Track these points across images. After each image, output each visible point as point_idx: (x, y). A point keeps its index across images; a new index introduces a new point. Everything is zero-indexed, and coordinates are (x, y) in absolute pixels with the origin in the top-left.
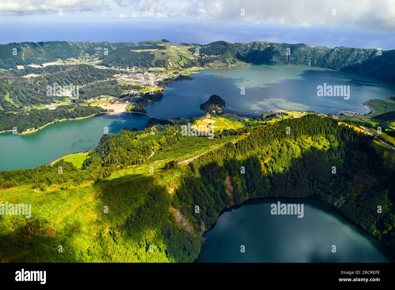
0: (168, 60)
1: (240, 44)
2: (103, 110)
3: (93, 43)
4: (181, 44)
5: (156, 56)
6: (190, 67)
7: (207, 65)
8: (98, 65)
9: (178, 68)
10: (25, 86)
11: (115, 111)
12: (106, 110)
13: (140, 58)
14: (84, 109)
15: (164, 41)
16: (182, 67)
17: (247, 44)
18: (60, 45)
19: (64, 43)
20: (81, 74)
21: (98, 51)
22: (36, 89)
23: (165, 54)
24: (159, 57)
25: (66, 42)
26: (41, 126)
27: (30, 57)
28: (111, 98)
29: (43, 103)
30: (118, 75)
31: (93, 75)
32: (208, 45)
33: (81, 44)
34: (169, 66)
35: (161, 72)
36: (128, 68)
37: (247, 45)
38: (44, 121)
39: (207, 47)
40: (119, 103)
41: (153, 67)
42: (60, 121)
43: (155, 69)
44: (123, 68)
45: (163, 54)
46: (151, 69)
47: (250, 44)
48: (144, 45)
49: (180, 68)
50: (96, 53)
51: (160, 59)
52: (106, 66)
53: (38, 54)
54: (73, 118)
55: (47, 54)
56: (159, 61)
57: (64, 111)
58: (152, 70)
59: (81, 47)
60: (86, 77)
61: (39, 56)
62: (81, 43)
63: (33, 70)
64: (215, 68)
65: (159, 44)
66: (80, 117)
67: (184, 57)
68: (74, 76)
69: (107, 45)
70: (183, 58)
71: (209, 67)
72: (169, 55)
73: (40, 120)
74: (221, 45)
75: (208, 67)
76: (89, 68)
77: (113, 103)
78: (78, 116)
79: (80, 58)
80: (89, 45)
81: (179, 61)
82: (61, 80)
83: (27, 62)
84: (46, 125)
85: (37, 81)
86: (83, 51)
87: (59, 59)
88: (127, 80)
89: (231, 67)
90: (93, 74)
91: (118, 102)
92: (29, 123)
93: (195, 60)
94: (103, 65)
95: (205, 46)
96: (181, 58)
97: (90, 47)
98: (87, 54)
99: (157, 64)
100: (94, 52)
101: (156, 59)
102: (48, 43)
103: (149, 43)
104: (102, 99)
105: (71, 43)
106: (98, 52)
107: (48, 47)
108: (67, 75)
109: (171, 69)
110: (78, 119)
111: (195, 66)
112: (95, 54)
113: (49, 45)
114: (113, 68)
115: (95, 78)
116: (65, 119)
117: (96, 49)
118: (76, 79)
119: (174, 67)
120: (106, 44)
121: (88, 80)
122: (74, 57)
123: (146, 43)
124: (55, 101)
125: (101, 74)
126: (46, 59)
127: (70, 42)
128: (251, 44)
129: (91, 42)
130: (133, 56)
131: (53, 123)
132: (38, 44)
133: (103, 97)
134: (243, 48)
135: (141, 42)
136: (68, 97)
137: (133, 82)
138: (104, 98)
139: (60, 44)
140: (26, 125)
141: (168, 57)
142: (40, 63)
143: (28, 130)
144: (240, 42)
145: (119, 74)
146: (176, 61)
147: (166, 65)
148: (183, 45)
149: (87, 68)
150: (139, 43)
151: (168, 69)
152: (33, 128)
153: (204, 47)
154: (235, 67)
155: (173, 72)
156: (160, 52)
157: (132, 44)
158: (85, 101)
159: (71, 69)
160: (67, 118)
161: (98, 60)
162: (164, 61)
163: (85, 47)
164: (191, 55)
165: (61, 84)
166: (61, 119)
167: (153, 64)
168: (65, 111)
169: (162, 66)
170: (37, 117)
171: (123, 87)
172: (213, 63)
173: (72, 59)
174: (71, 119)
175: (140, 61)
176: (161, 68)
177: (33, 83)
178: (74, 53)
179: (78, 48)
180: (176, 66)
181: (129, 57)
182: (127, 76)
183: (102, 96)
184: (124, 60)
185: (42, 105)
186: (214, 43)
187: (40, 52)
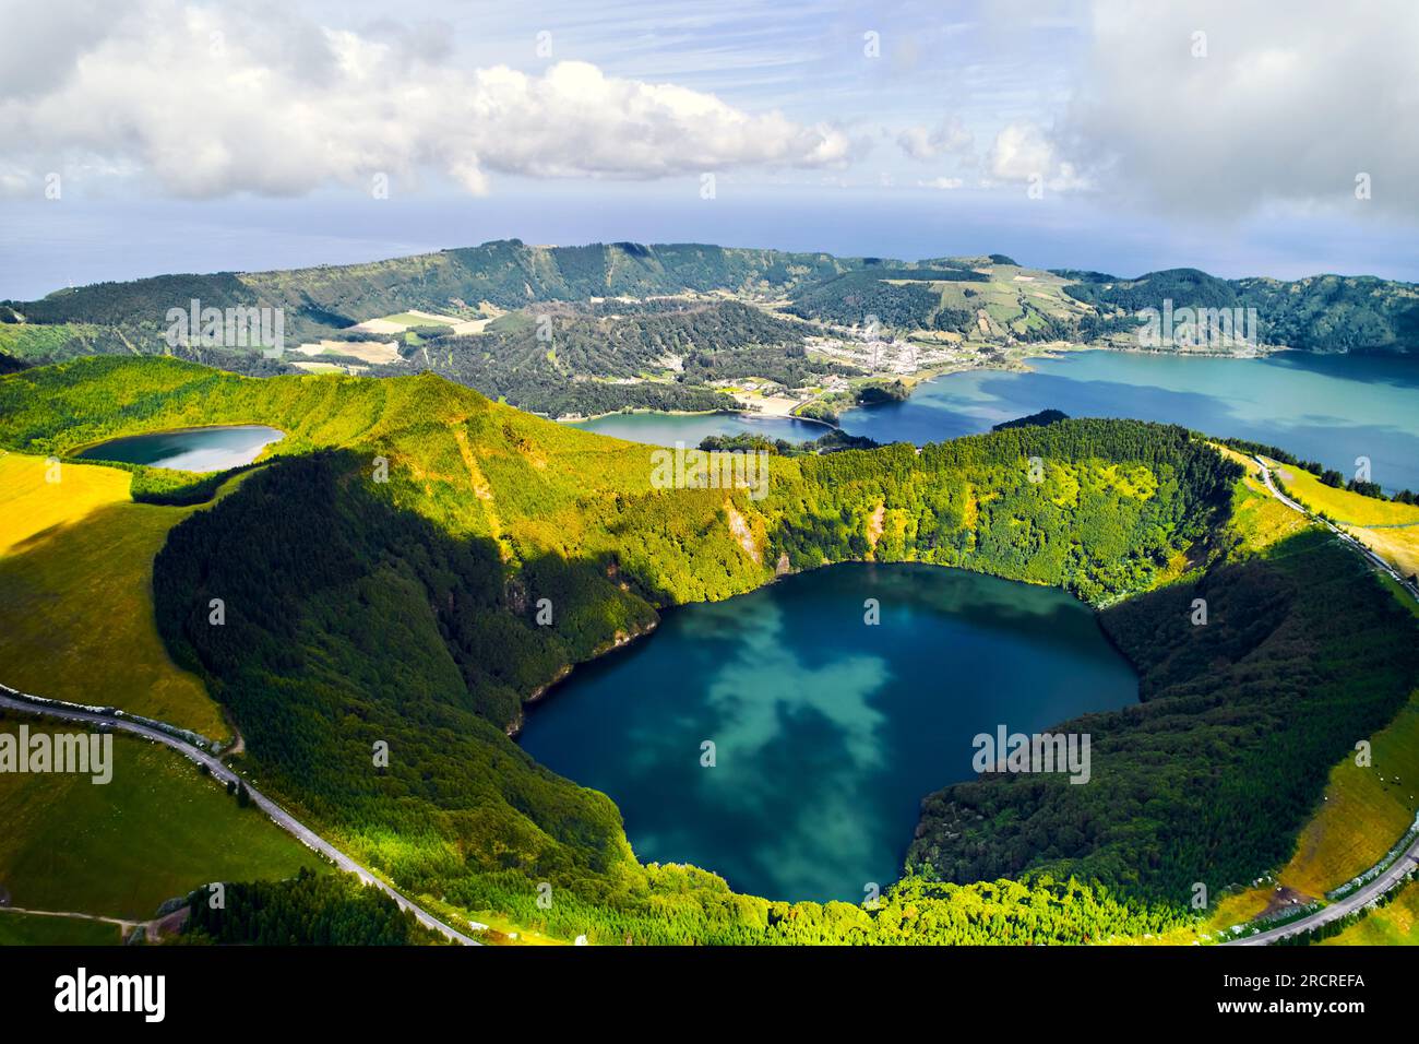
0: (981, 313)
1: (1262, 284)
2: (735, 405)
3: (789, 255)
4: (1052, 271)
5: (943, 298)
6: (1043, 341)
7: (1105, 340)
8: (781, 310)
9: (1001, 339)
10: (590, 336)
11: (763, 410)
12: (744, 406)
13: (897, 300)
14: (693, 395)
15: (999, 259)
16: (1018, 337)
17: (1291, 284)
18: (700, 254)
19: (714, 250)
20: (723, 323)
21: (796, 276)
22: (611, 345)
23: (976, 294)
24: (954, 302)
25: (717, 247)
26: (595, 413)
27: (623, 278)
28: (771, 385)
29: (614, 375)
30: (817, 339)
31: (751, 331)
32: (1136, 280)
33: (756, 254)
34: (975, 330)
35: (946, 343)
36: (855, 326)
37: (1287, 286)
38: (604, 404)
39: (1132, 285)
40: (783, 398)
41: (927, 328)
42: (635, 411)
43: (930, 334)
44: (841, 324)
45: (968, 293)
46: (920, 334)
47: (1302, 284)
48: (935, 268)
49: (1011, 340)
50: (790, 281)
51: (952, 309)
52: (798, 316)
53: (643, 272)
54: (665, 409)
55: (664, 274)
56: (951, 313)
57: (648, 391)
58: (921, 337)
59: (753, 263)
60: (731, 333)
61: (644, 279)
62: (756, 251)
63: (621, 306)
64: (1131, 350)
65: (980, 267)
66: (680, 409)
67: (1037, 310)
68: (701, 327)
69: (824, 262)
70: (1031, 312)
71: (1110, 345)
72: (984, 298)
73: (597, 401)
74: (1182, 281)
75: (1107, 343)
76: (746, 313)
77: (767, 395)
78: (675, 407)
79: (742, 290)
80: (774, 259)
81: (1016, 319)
82: (671, 331)
83: (613, 291)
84: (606, 414)
85: (618, 329)
86: (756, 273)
87: (690, 290)
88: (835, 352)
89: (1191, 352)
90: (752, 327)
91: (783, 394)
92: (573, 400)
93: (1071, 320)
94: (792, 313)
95: (1129, 281)
96: (1025, 312)
97: (778, 264)
98: (765, 283)
99: (942, 323)
100: (786, 278)
101: (942, 307)
102: (674, 247)
103: (949, 264)
104: (748, 385)
105: (730, 249)
106: (795, 280)
107: (672, 258)
108: (688, 321)
109: (980, 338)
110: (674, 412)
111: (1065, 339)
112: (787, 284)
113: (674, 253)
114: (816, 322)
115: (754, 338)
116: (647, 410)
117: (792, 270)
118: (704, 334)
119: (992, 335)
120: (823, 258)
121: (733, 341)
122: (728, 287)
123: (942, 265)
124: (640, 374)
125: (772, 329)
126: (658, 286)
127: (727, 249)
128: (1306, 284)
129: (783, 250)
130: (880, 294)
131: (620, 412)
132: (650, 250)
133: (751, 381)
134: (1271, 295)
135: (926, 258)
136: (672, 370)
137: (847, 359)
138: (753, 383)
139: (701, 250)
140: (568, 404)
141: (982, 306)
142: (641, 294)
143: (568, 415)
144: (1260, 276)
145: (821, 335)
146: (1003, 319)
147: (966, 327)
148: (1058, 275)
149: (743, 311)
150: (920, 262)
151: (970, 338)
152: (579, 415)
153: (1121, 285)
154: (1204, 353)
155: (977, 349)
156: (960, 289)
157: (899, 263)
158: (706, 382)
159: (700, 310)
160: (651, 407)
161: (787, 299)
162: (965, 315)
163: (765, 263)
164: (1065, 306)
165: (668, 341)
166: (639, 408)
167: (929, 321)
168: (652, 391)
169: (956, 328)
170: (593, 394)
171: (815, 365)
172: (1127, 336)
173: (719, 293)
174: (659, 411)
175: (895, 308)
176: (951, 334)
177: (608, 332)
178: (731, 276)
179: (745, 266)
180: (999, 332)
181: (866, 295)
182: (840, 343)
183: (751, 378)
184: (852, 303)
185: (610, 377)
186: (1162, 273)
187: (648, 269)
